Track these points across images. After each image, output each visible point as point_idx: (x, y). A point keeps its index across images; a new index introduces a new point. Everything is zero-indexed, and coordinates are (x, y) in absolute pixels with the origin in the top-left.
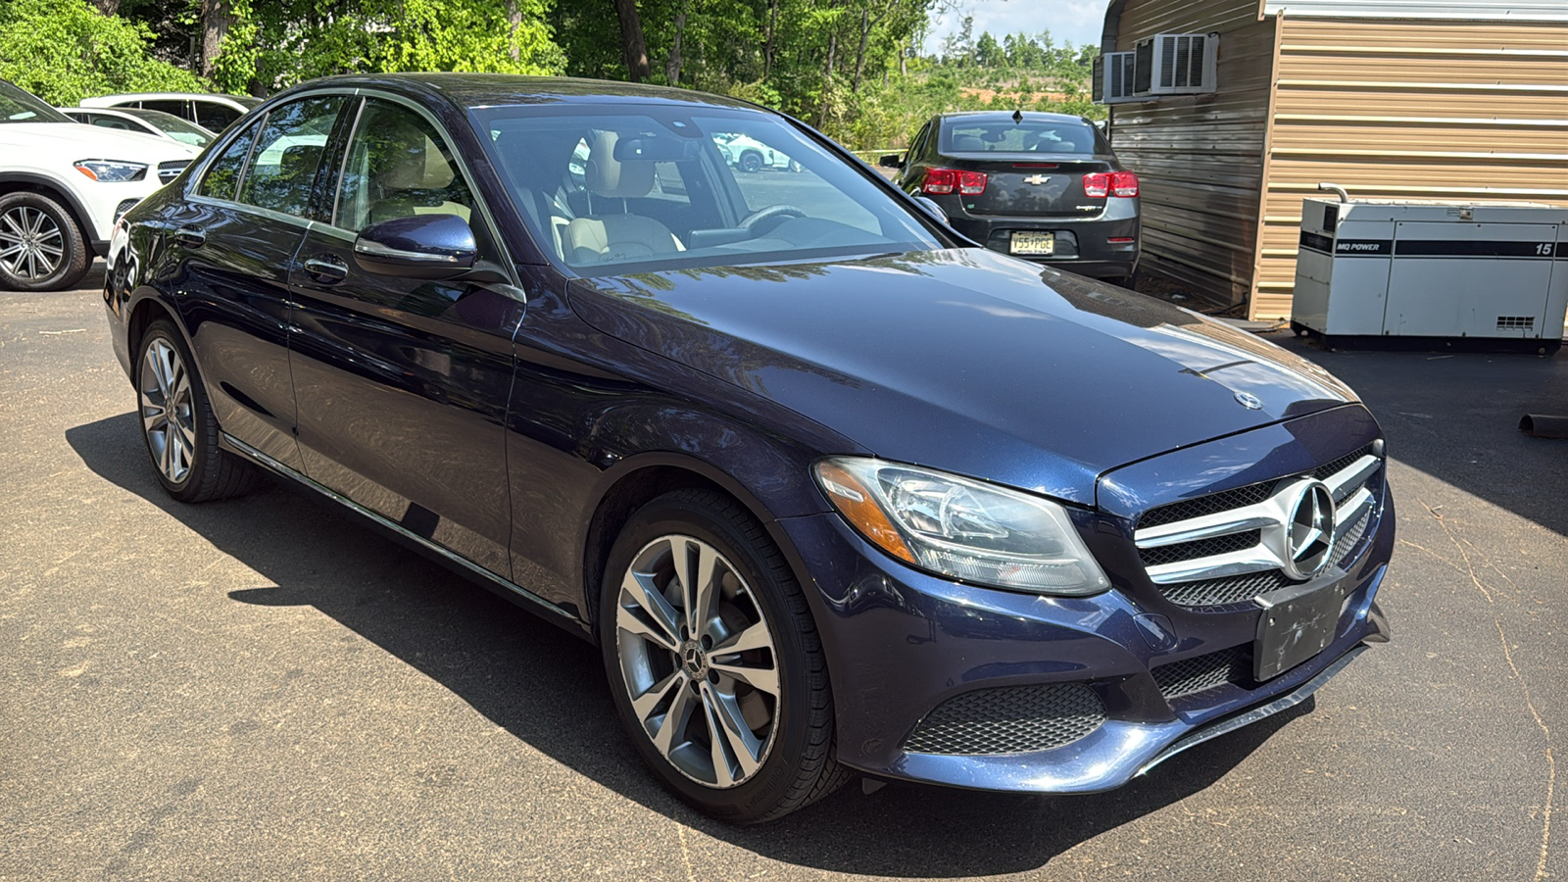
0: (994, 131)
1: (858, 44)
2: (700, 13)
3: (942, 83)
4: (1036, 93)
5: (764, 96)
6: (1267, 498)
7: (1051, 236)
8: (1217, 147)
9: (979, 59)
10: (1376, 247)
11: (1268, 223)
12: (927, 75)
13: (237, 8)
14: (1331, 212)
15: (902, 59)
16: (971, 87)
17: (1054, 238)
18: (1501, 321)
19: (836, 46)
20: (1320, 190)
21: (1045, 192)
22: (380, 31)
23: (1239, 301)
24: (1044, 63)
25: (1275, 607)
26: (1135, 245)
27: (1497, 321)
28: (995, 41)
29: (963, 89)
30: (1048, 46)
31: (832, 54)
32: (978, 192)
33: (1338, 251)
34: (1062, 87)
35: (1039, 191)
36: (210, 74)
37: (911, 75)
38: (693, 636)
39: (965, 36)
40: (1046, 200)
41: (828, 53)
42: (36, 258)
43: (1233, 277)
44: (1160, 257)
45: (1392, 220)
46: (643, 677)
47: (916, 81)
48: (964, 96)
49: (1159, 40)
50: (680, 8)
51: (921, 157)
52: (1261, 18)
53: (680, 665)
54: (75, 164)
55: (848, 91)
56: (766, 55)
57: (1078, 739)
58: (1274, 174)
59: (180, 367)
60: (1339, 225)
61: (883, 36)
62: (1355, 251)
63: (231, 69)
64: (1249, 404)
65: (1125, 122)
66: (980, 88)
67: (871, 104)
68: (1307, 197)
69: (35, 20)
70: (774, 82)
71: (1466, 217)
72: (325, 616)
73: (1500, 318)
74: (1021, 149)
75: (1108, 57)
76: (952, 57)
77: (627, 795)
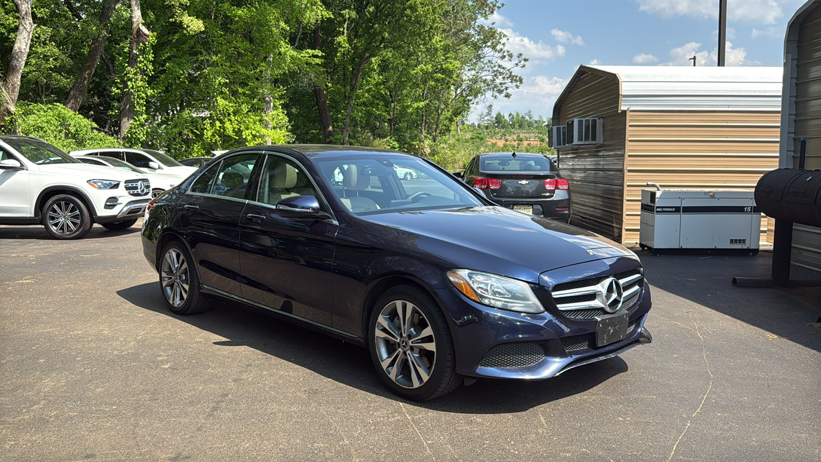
0: (504, 161)
1: (436, 120)
2: (358, 106)
3: (478, 137)
4: (525, 142)
5: (391, 145)
6: (597, 284)
7: (531, 207)
8: (605, 167)
9: (496, 125)
10: (674, 209)
11: (628, 200)
12: (470, 133)
13: (138, 107)
14: (653, 195)
15: (458, 126)
16: (492, 139)
17: (533, 208)
18: (732, 241)
19: (425, 121)
20: (648, 186)
21: (528, 188)
22: (198, 116)
23: (617, 235)
24: (529, 127)
25: (602, 320)
26: (569, 211)
27: (730, 241)
28: (503, 116)
29: (489, 140)
30: (530, 118)
31: (424, 124)
32: (498, 188)
33: (657, 212)
34: (538, 138)
35: (526, 187)
36: (124, 138)
37: (462, 133)
38: (404, 335)
39: (489, 114)
40: (528, 192)
41: (422, 124)
42: (67, 224)
43: (614, 225)
44: (582, 217)
45: (680, 198)
46: (384, 355)
47: (465, 136)
48: (490, 143)
49: (576, 121)
50: (349, 104)
51: (471, 173)
52: (620, 112)
53: (399, 347)
54: (87, 182)
55: (432, 142)
56: (391, 126)
57: (536, 363)
58: (629, 178)
59: (183, 259)
60: (656, 200)
61: (448, 116)
62: (664, 211)
63: (134, 136)
64: (591, 254)
65: (564, 156)
66: (497, 139)
67: (443, 148)
68: (643, 188)
69: (40, 114)
70: (395, 138)
71: (713, 196)
72: (253, 349)
73: (731, 240)
74: (519, 169)
75: (555, 128)
76: (482, 124)
77: (380, 395)
